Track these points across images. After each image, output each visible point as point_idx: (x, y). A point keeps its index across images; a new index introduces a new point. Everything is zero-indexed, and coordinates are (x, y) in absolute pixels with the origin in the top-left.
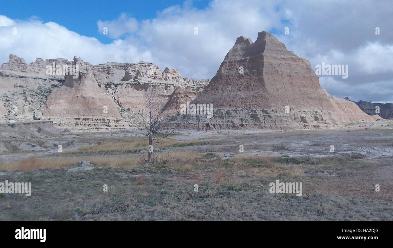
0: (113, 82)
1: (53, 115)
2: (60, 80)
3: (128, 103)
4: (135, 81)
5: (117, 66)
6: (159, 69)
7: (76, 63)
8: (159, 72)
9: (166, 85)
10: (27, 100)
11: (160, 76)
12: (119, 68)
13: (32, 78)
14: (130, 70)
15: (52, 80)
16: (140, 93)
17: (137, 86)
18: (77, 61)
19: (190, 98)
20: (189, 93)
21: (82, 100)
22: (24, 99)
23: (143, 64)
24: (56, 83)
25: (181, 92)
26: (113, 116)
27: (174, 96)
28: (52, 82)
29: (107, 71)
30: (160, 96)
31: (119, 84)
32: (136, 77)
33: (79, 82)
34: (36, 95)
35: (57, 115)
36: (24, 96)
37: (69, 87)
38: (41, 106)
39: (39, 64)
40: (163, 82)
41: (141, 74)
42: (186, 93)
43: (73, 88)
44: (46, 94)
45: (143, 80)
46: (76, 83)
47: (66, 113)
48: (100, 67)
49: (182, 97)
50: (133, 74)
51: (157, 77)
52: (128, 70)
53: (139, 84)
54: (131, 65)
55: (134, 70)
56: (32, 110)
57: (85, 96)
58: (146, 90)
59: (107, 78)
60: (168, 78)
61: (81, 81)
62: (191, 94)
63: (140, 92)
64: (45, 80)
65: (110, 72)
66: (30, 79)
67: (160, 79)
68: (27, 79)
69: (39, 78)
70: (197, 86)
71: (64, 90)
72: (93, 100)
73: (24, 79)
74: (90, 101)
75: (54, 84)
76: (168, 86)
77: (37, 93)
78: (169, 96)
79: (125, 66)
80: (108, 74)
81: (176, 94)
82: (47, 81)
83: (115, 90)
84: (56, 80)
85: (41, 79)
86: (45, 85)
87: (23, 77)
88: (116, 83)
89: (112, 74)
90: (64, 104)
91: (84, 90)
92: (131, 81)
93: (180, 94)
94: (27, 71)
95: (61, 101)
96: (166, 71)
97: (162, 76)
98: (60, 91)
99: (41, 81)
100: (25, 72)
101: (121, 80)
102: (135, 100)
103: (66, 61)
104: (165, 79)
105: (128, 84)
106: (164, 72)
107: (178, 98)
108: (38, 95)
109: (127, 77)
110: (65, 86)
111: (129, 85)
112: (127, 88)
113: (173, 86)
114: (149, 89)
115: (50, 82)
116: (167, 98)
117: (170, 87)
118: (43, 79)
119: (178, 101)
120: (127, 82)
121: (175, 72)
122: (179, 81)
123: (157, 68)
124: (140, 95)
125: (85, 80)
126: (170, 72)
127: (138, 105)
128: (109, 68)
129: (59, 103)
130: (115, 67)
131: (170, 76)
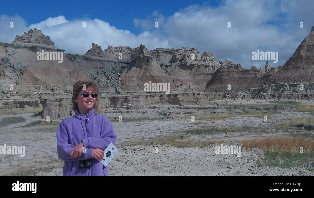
0: (164, 64)
1: (129, 90)
2: (127, 62)
3: (179, 80)
4: (182, 63)
5: (164, 51)
6: (199, 53)
7: (144, 49)
8: (200, 55)
9: (205, 65)
10: (108, 78)
11: (200, 59)
12: (165, 53)
13: (106, 61)
14: (177, 54)
15: (121, 62)
16: (186, 73)
17: (184, 66)
18: (144, 47)
19: (233, 75)
20: (232, 71)
21: (151, 78)
22: (105, 78)
23: (186, 49)
24: (124, 65)
25: (225, 71)
26: (176, 90)
27: (219, 74)
28: (121, 65)
29: (157, 55)
30: (204, 74)
31: (169, 65)
32: (181, 60)
33: (147, 64)
34: (113, 75)
35: (132, 90)
36: (104, 75)
37: (139, 68)
38: (117, 83)
39: (110, 51)
40: (203, 63)
41: (187, 57)
42: (229, 72)
43: (142, 69)
44: (119, 74)
45: (189, 62)
46: (144, 65)
47: (139, 88)
48: (151, 52)
49: (226, 75)
50: (179, 57)
51: (197, 59)
52: (175, 54)
53: (186, 65)
54: (177, 50)
55: (180, 54)
56: (114, 86)
57: (153, 75)
58: (191, 69)
59: (157, 61)
60: (206, 60)
61: (149, 63)
62: (233, 72)
63: (186, 71)
64: (116, 63)
65: (159, 56)
66: (105, 62)
67: (200, 61)
68: (103, 62)
69: (111, 61)
70: (229, 66)
71: (135, 70)
72: (160, 78)
73: (102, 62)
74: (157, 79)
75: (123, 66)
76: (207, 66)
77: (113, 73)
78: (211, 74)
79: (170, 51)
80: (158, 58)
81: (221, 73)
82: (117, 63)
83: (166, 70)
84: (123, 62)
85: (112, 62)
86: (116, 66)
87: (101, 61)
88: (166, 65)
89: (161, 58)
90: (136, 81)
91: (152, 70)
92: (178, 63)
93: (224, 72)
94: (103, 56)
95: (134, 79)
96: (205, 54)
97: (201, 58)
98: (132, 71)
99: (112, 63)
100: (101, 57)
101: (169, 62)
102: (183, 78)
103: (128, 48)
104: (204, 61)
105: (176, 65)
106: (203, 55)
107: (223, 75)
108: (114, 74)
109: (174, 60)
110: (136, 67)
111: (178, 66)
112: (176, 68)
113: (212, 66)
114: (194, 69)
115: (119, 64)
116: (210, 76)
117: (208, 67)
118: (114, 62)
119: (222, 78)
120: (175, 64)
121: (211, 55)
122: (214, 62)
123: (198, 52)
124: (186, 74)
125: (152, 62)
126: (208, 55)
127: (186, 82)
128: (158, 53)
129: (133, 81)
130: (162, 52)
131: (208, 58)
